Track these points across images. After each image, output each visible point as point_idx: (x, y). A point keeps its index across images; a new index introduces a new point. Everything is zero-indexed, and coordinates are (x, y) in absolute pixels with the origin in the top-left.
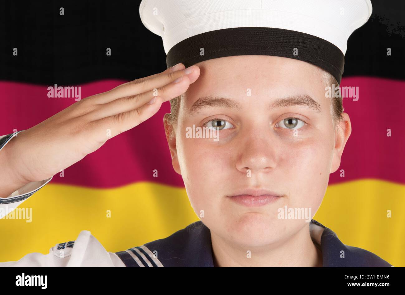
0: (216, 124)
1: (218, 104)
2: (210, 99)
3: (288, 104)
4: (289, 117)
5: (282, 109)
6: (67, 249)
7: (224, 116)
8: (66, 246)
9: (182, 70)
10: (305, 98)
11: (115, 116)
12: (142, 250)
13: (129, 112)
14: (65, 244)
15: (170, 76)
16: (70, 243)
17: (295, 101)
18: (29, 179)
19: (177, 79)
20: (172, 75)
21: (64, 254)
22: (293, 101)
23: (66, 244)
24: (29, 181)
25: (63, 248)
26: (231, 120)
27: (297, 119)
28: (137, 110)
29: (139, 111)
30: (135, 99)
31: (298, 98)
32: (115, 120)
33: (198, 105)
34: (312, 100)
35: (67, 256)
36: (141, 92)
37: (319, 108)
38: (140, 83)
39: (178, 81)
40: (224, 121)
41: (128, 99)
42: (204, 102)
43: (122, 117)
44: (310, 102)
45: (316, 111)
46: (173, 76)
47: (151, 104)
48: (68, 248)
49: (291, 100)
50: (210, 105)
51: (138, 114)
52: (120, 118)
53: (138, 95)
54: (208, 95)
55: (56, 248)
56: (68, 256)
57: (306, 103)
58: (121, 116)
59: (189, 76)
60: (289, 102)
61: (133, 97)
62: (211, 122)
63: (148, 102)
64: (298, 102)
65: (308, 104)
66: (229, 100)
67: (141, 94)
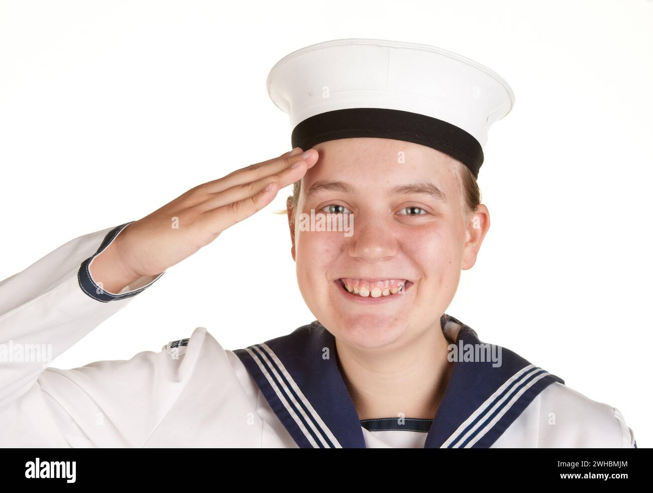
0: (334, 209)
1: (335, 188)
2: (327, 183)
3: (408, 191)
4: (411, 206)
5: (402, 197)
6: (180, 348)
7: (341, 202)
8: (179, 344)
9: (299, 155)
10: (428, 186)
11: (229, 205)
12: (262, 349)
13: (244, 200)
14: (178, 341)
15: (286, 160)
16: (184, 341)
17: (416, 189)
18: (141, 274)
19: (294, 163)
20: (289, 159)
21: (178, 353)
22: (414, 189)
23: (180, 342)
24: (141, 276)
25: (177, 346)
26: (348, 206)
27: (420, 209)
28: (252, 198)
29: (254, 199)
30: (250, 187)
31: (419, 186)
32: (230, 209)
33: (315, 189)
34: (436, 189)
35: (181, 354)
36: (256, 179)
37: (445, 199)
38: (255, 169)
39: (295, 166)
40: (343, 207)
41: (243, 187)
42: (321, 185)
43: (236, 206)
44: (433, 190)
45: (440, 201)
46: (289, 161)
47: (267, 192)
48: (182, 346)
49: (412, 188)
50: (327, 189)
51: (254, 202)
52: (234, 207)
53: (253, 182)
54: (325, 179)
55: (169, 347)
56: (183, 355)
57: (428, 192)
58: (235, 204)
59: (306, 160)
60: (410, 189)
61: (248, 184)
62: (329, 207)
63: (264, 189)
64: (420, 190)
65: (431, 193)
66: (345, 184)
67: (256, 181)
